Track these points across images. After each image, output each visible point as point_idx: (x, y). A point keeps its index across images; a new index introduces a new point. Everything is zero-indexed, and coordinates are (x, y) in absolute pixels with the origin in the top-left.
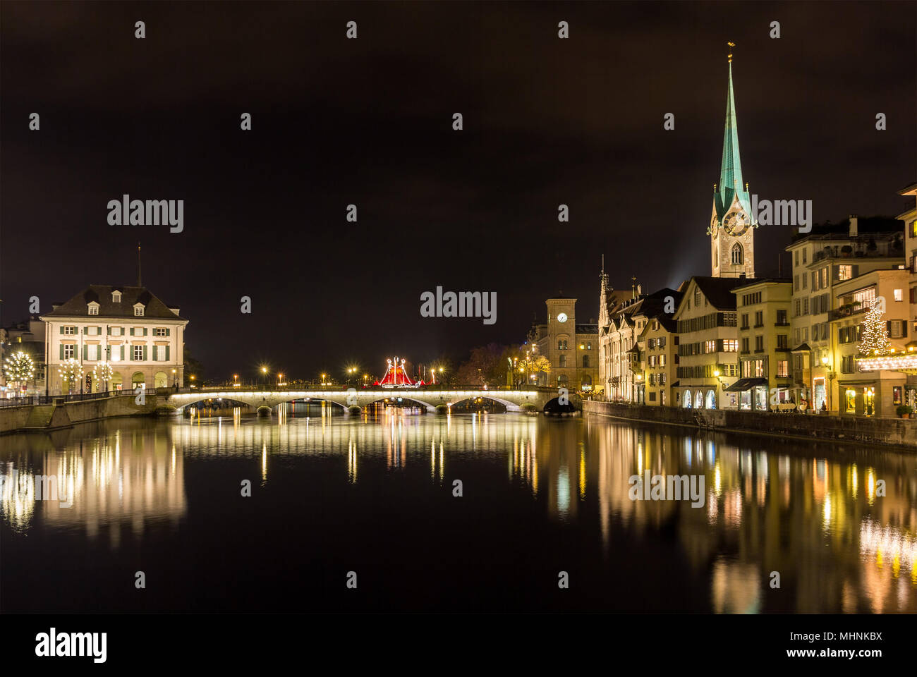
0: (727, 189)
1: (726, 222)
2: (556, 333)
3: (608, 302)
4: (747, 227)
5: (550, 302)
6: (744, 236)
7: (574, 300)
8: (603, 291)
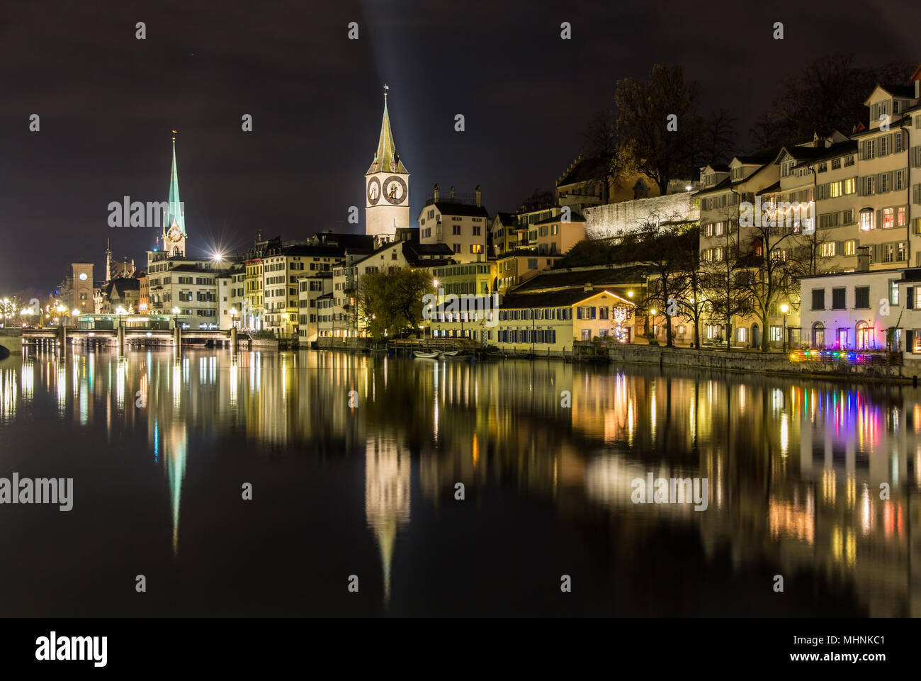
0: (171, 215)
1: (169, 234)
2: (79, 287)
3: (111, 270)
4: (181, 237)
5: (74, 266)
6: (180, 242)
7: (92, 265)
8: (108, 263)
